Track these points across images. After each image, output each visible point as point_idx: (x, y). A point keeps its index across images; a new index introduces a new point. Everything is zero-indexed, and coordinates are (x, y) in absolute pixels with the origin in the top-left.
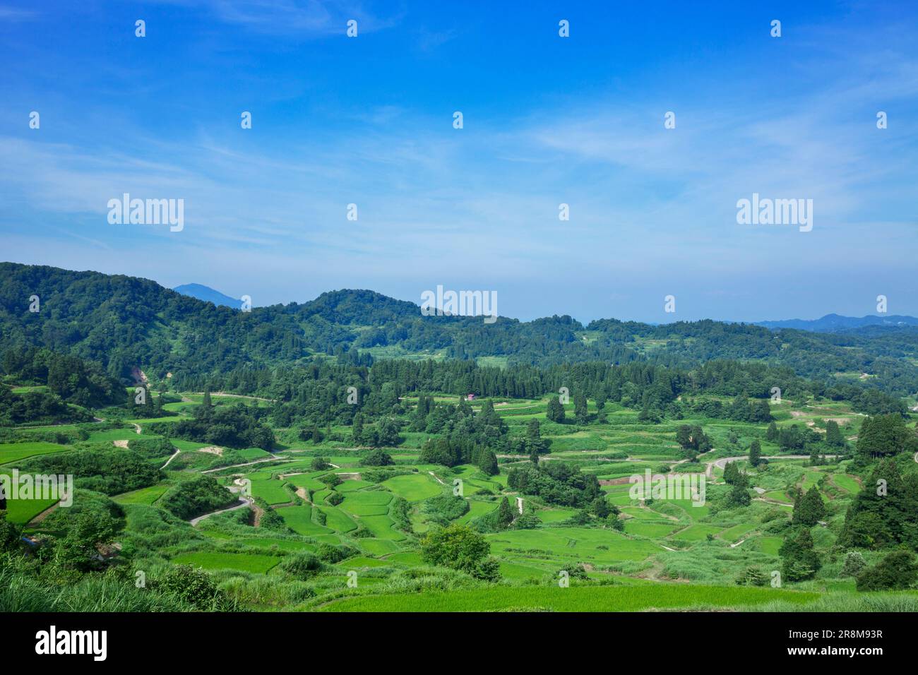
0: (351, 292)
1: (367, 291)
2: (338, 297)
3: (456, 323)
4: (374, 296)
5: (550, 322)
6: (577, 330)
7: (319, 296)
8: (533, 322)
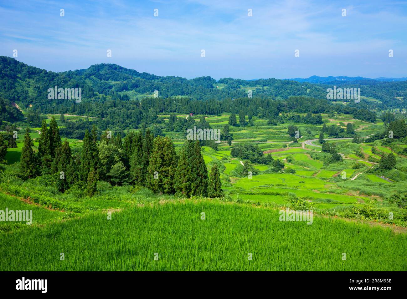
0: (106, 65)
1: (113, 64)
2: (99, 67)
3: (157, 80)
4: (117, 67)
5: (202, 79)
6: (214, 83)
7: (90, 67)
8: (193, 79)
